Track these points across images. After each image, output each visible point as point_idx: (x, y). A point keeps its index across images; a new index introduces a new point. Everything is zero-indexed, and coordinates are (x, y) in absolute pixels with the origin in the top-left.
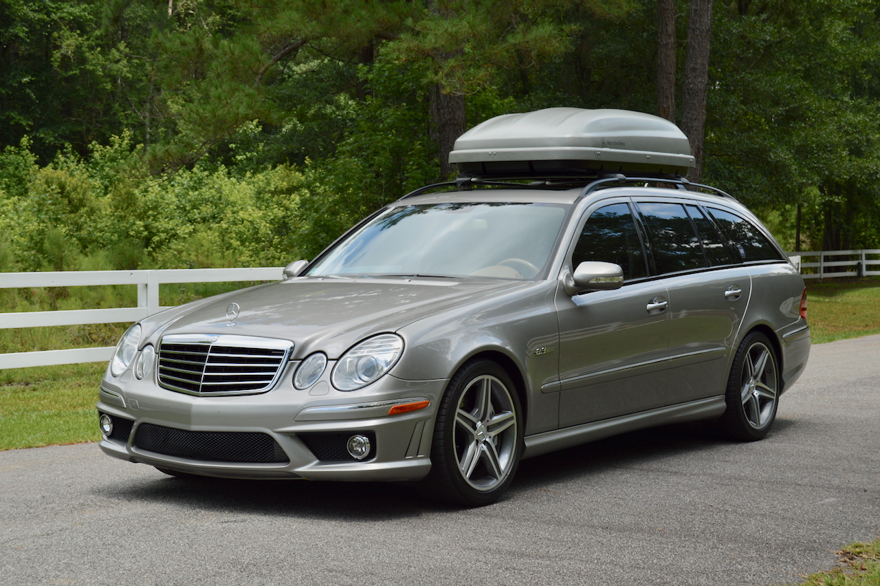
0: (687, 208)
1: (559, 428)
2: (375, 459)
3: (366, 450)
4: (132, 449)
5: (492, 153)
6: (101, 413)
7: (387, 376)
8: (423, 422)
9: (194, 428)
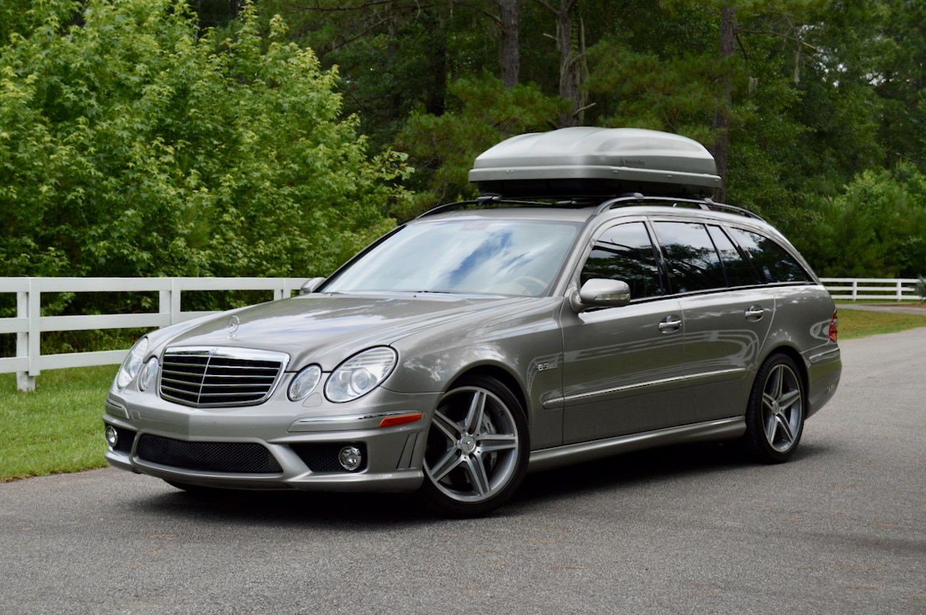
0: (708, 228)
1: (563, 444)
2: (365, 471)
3: (357, 460)
4: (135, 459)
5: (510, 171)
6: (108, 425)
7: (379, 388)
8: (415, 434)
9: (192, 438)
